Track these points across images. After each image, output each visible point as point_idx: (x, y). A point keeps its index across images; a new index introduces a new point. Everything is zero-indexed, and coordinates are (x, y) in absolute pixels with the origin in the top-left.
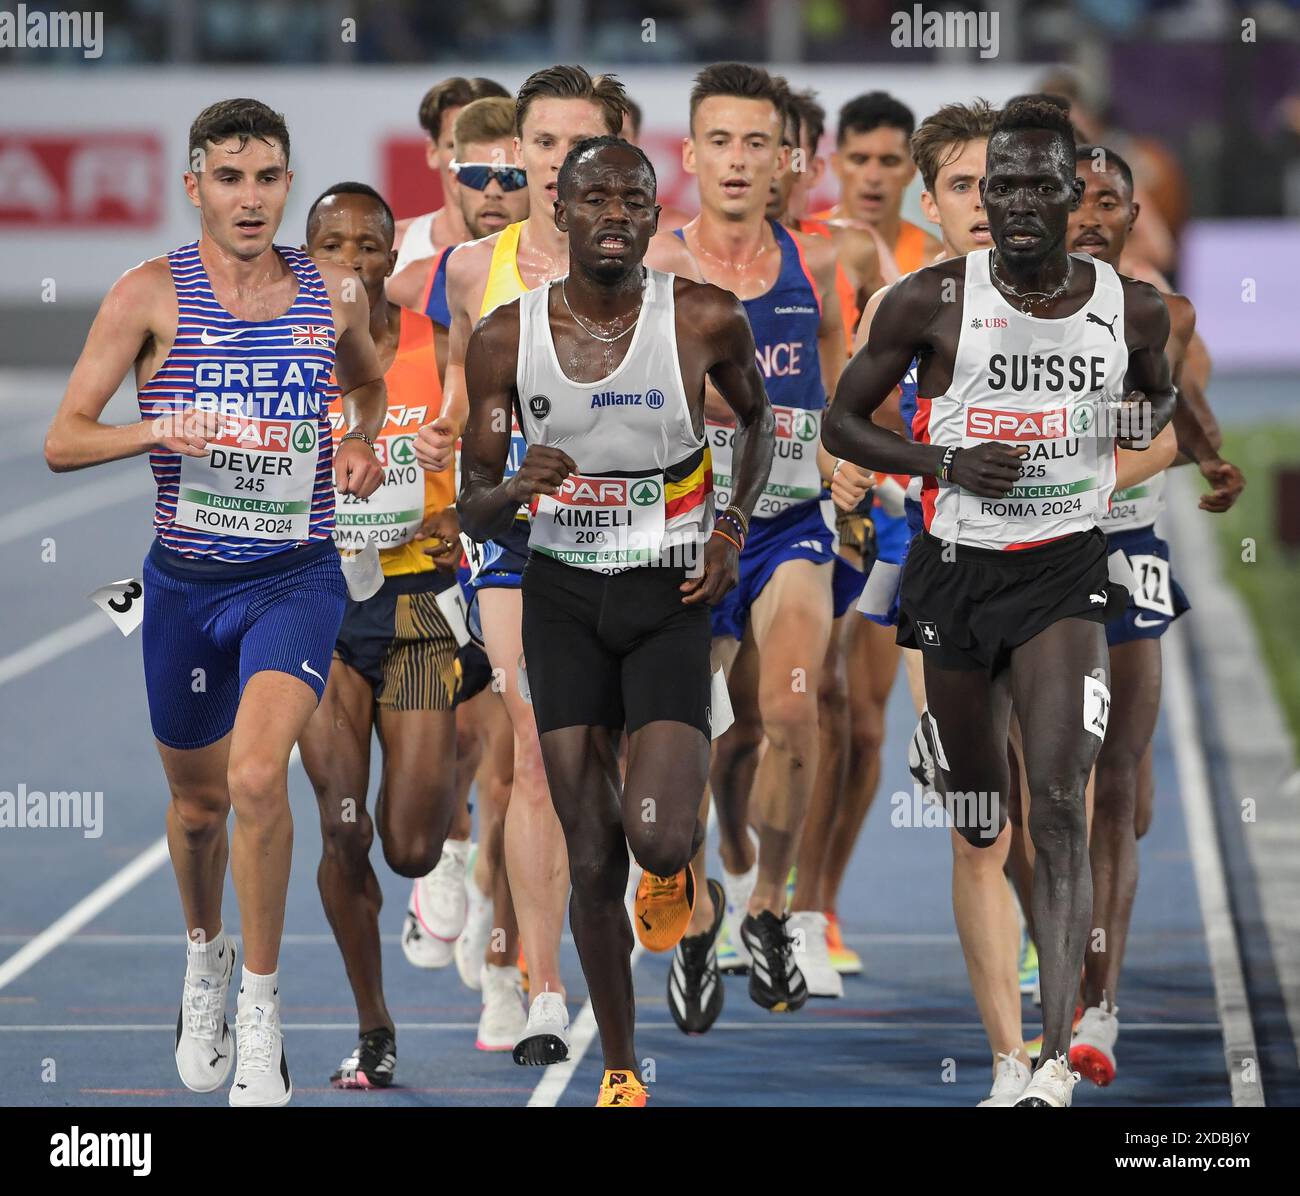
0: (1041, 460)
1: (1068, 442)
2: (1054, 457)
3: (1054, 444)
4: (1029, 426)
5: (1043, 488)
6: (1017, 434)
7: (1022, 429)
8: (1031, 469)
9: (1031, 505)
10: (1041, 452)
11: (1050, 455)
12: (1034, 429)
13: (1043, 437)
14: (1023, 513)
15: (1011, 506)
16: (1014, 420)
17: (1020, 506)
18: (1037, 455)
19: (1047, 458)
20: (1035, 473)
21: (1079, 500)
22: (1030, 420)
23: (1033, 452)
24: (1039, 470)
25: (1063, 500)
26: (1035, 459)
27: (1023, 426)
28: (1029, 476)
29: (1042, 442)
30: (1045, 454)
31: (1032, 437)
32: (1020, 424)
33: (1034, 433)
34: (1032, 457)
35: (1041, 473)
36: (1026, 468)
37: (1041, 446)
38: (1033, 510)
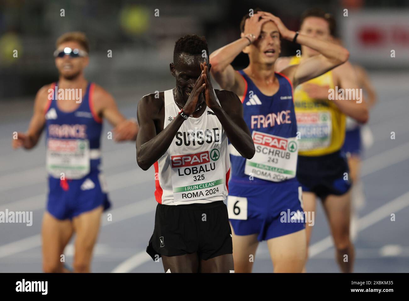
0: (202, 173)
1: (211, 164)
2: (207, 171)
3: (206, 166)
4: (195, 159)
5: (204, 184)
6: (191, 163)
7: (193, 161)
8: (199, 177)
9: (201, 192)
10: (202, 169)
11: (205, 170)
12: (198, 160)
13: (201, 163)
14: (199, 195)
15: (193, 193)
16: (190, 158)
17: (197, 193)
18: (200, 171)
19: (204, 172)
20: (201, 178)
21: (217, 188)
22: (195, 157)
23: (198, 170)
24: (202, 177)
25: (212, 188)
26: (200, 172)
27: (193, 159)
28: (198, 180)
29: (201, 165)
30: (203, 170)
31: (197, 163)
32: (192, 159)
33: (198, 162)
34: (199, 172)
35: (203, 178)
36: (197, 177)
37: (201, 167)
38: (202, 194)
